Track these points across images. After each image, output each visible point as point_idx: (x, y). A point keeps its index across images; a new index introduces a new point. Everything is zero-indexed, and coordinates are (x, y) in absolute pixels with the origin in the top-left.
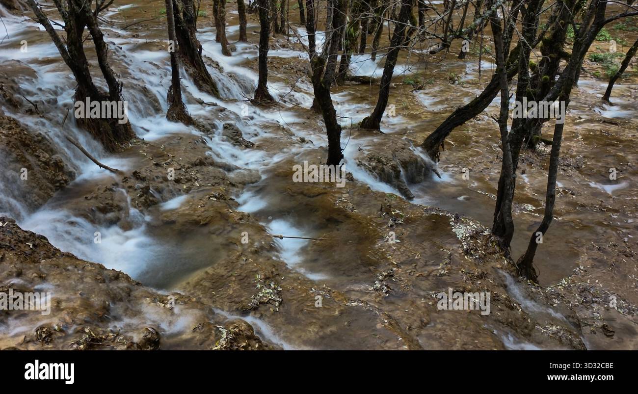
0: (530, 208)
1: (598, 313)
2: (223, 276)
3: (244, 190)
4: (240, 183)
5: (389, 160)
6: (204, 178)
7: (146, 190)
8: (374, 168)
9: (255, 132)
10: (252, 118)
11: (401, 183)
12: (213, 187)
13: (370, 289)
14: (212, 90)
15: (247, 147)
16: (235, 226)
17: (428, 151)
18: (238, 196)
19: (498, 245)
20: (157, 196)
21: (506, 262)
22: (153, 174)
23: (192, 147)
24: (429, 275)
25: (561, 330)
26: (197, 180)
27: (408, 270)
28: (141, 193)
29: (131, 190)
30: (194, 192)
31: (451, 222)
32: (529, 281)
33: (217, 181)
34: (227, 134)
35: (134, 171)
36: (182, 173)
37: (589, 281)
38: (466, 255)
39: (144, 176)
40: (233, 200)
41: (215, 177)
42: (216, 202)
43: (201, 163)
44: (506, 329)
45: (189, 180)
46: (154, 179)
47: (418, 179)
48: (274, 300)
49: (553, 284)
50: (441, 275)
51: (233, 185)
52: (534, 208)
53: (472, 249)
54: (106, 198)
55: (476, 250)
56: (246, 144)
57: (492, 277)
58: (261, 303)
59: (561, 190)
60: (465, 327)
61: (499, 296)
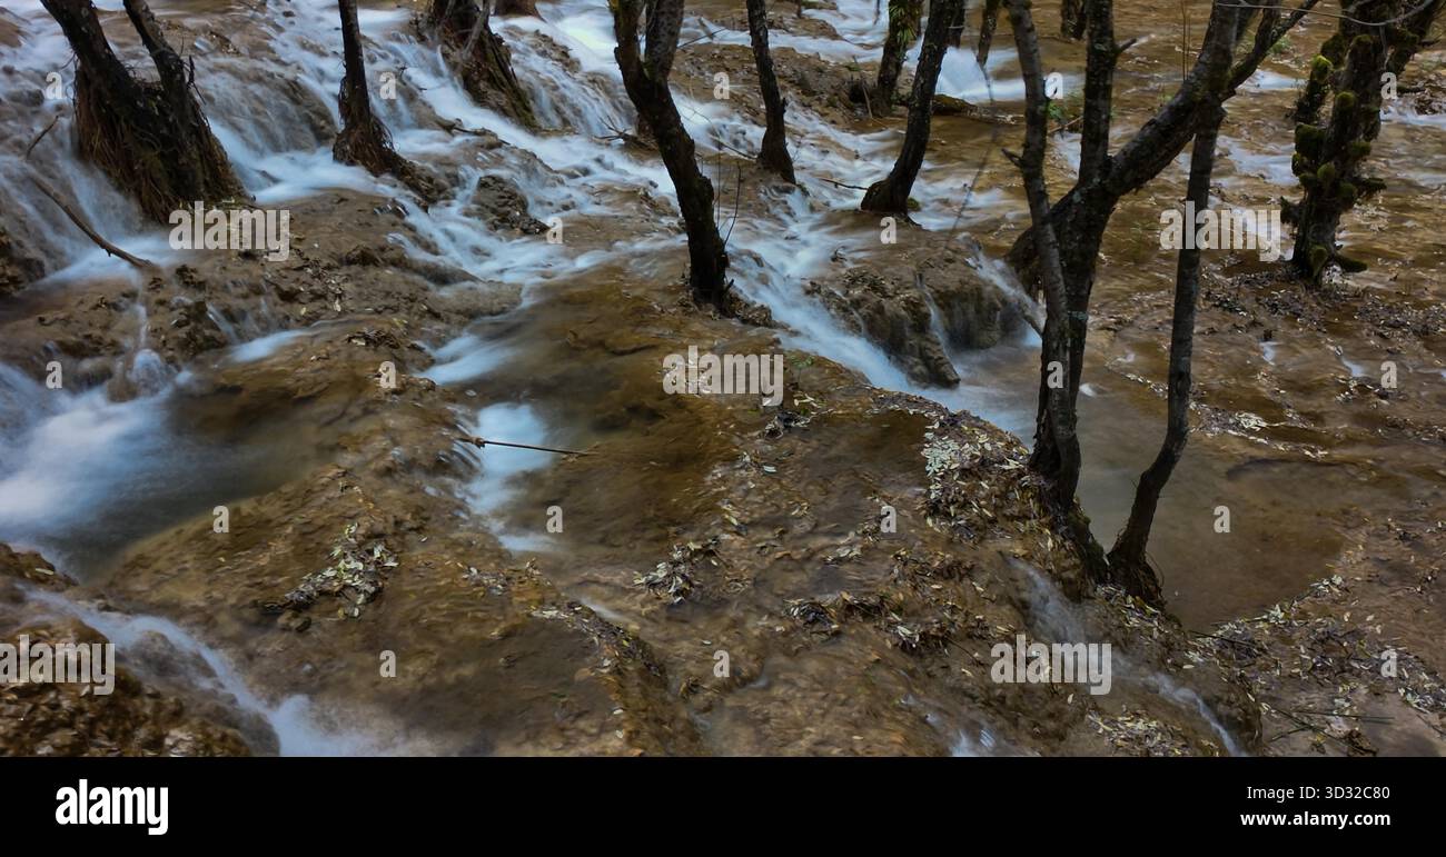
0: (1253, 423)
1: (1348, 700)
2: (269, 521)
3: (465, 330)
4: (458, 312)
5: (902, 285)
6: (360, 294)
7: (198, 312)
8: (857, 303)
9: (567, 202)
10: (586, 172)
11: (929, 345)
12: (375, 316)
13: (637, 582)
14: (513, 105)
15: (526, 232)
16: (371, 407)
17: (1018, 271)
18: (439, 342)
19: (1039, 497)
20: (226, 328)
21: (1050, 543)
22: (229, 275)
23: (363, 220)
24: (808, 559)
25: (1157, 730)
26: (340, 296)
27: (760, 541)
28: (184, 318)
29: (161, 309)
30: (325, 325)
31: (928, 431)
32: (1130, 599)
33: (392, 302)
34: (484, 200)
35: (179, 266)
36: (303, 278)
37: (1348, 614)
38: (932, 515)
39: (201, 279)
40: (420, 349)
41: (388, 294)
42: (363, 352)
43: (365, 259)
44: (977, 715)
45: (318, 296)
46: (226, 286)
47: (984, 338)
48: (356, 589)
49: (1241, 616)
50: (839, 560)
51: (436, 316)
52: (1264, 424)
53: (953, 503)
54: (91, 325)
55: (965, 505)
56: (526, 226)
57: (986, 577)
58: (322, 593)
59: (1353, 384)
60: (843, 697)
61: (987, 628)
